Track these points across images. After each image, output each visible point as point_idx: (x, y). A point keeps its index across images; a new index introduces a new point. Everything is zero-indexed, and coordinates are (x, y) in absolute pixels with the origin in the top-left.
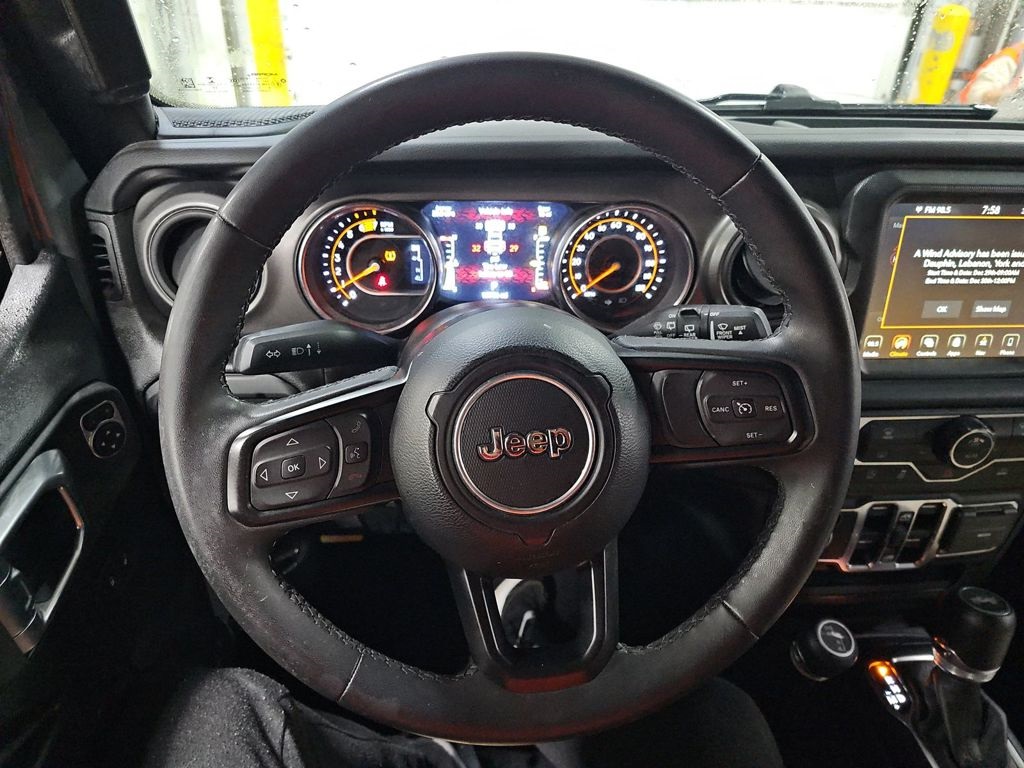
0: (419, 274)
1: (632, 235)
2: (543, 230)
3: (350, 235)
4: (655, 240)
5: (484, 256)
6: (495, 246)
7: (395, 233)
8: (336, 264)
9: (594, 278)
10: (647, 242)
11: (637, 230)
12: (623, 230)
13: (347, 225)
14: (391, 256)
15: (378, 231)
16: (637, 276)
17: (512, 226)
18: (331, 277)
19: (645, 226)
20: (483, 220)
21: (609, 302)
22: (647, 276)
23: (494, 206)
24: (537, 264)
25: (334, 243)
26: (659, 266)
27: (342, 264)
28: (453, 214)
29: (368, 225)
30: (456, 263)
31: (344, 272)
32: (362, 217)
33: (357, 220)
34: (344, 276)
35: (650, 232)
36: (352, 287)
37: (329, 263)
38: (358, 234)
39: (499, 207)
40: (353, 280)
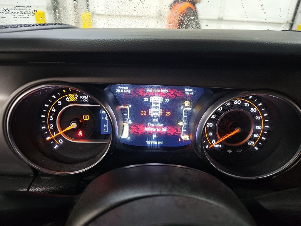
0: (106, 128)
1: (248, 109)
2: (187, 104)
3: (60, 103)
4: (263, 113)
5: (148, 118)
6: (156, 112)
7: (89, 103)
8: (50, 122)
9: (221, 137)
10: (257, 114)
11: (251, 106)
12: (242, 106)
13: (58, 97)
14: (86, 118)
15: (78, 101)
16: (250, 136)
17: (167, 100)
18: (46, 130)
19: (256, 104)
20: (149, 96)
21: (230, 151)
22: (256, 136)
23: (156, 88)
24: (182, 124)
25: (49, 108)
26: (264, 129)
27: (54, 122)
28: (129, 91)
29: (72, 97)
30: (130, 122)
31: (55, 127)
32: (68, 92)
33: (65, 94)
34: (55, 130)
35: (260, 108)
36: (60, 137)
37: (46, 121)
38: (65, 103)
39: (160, 88)
40: (61, 132)
